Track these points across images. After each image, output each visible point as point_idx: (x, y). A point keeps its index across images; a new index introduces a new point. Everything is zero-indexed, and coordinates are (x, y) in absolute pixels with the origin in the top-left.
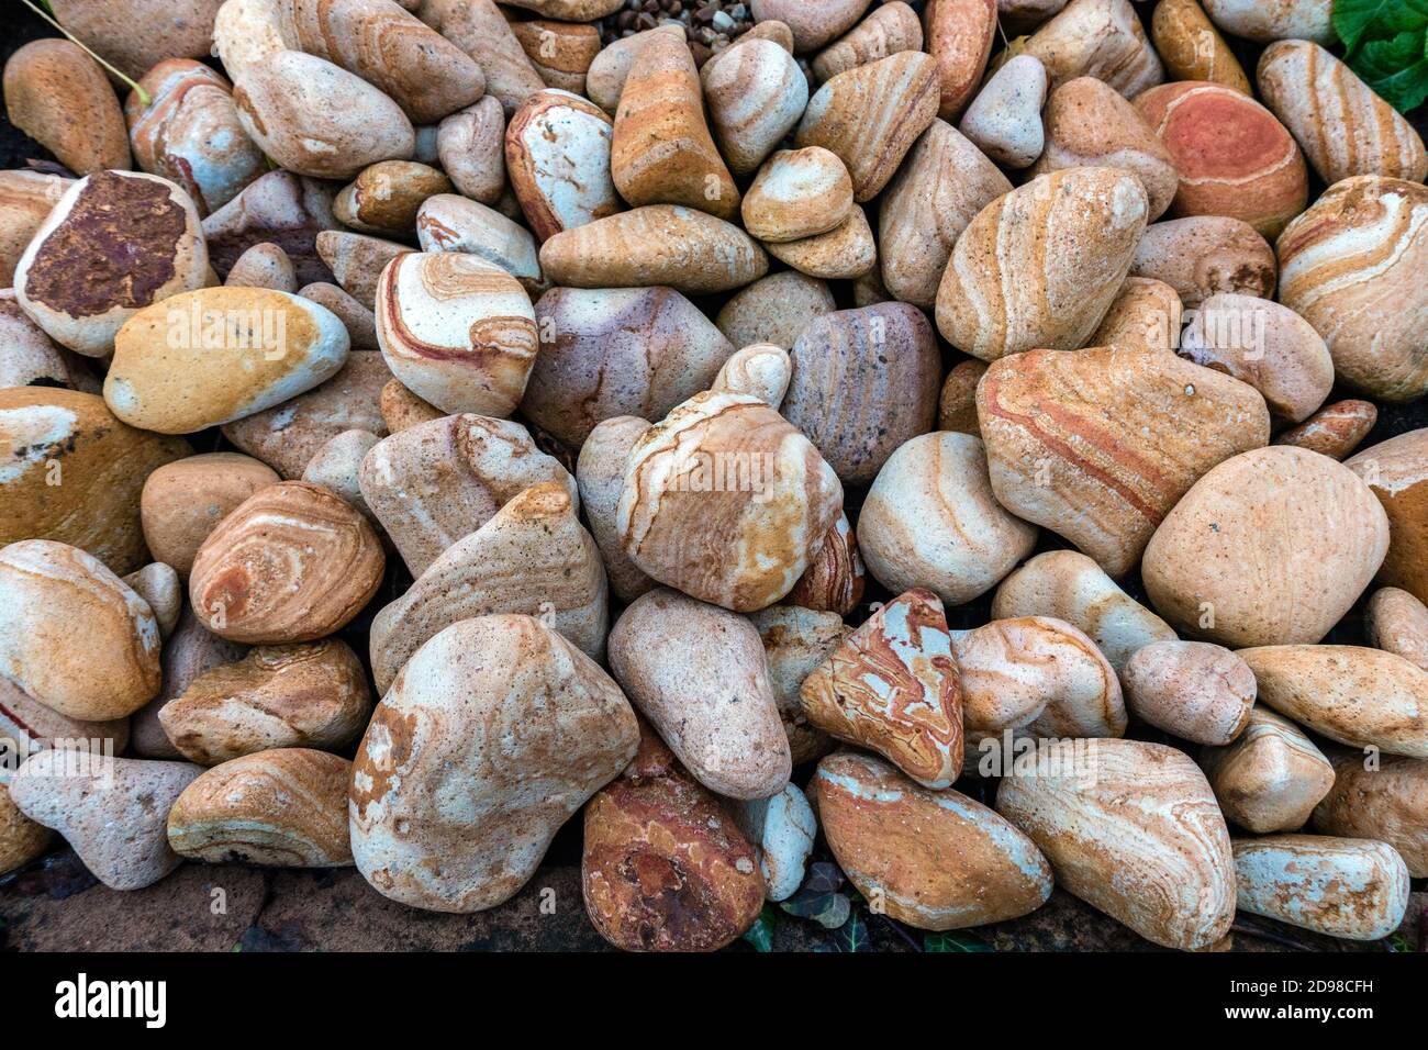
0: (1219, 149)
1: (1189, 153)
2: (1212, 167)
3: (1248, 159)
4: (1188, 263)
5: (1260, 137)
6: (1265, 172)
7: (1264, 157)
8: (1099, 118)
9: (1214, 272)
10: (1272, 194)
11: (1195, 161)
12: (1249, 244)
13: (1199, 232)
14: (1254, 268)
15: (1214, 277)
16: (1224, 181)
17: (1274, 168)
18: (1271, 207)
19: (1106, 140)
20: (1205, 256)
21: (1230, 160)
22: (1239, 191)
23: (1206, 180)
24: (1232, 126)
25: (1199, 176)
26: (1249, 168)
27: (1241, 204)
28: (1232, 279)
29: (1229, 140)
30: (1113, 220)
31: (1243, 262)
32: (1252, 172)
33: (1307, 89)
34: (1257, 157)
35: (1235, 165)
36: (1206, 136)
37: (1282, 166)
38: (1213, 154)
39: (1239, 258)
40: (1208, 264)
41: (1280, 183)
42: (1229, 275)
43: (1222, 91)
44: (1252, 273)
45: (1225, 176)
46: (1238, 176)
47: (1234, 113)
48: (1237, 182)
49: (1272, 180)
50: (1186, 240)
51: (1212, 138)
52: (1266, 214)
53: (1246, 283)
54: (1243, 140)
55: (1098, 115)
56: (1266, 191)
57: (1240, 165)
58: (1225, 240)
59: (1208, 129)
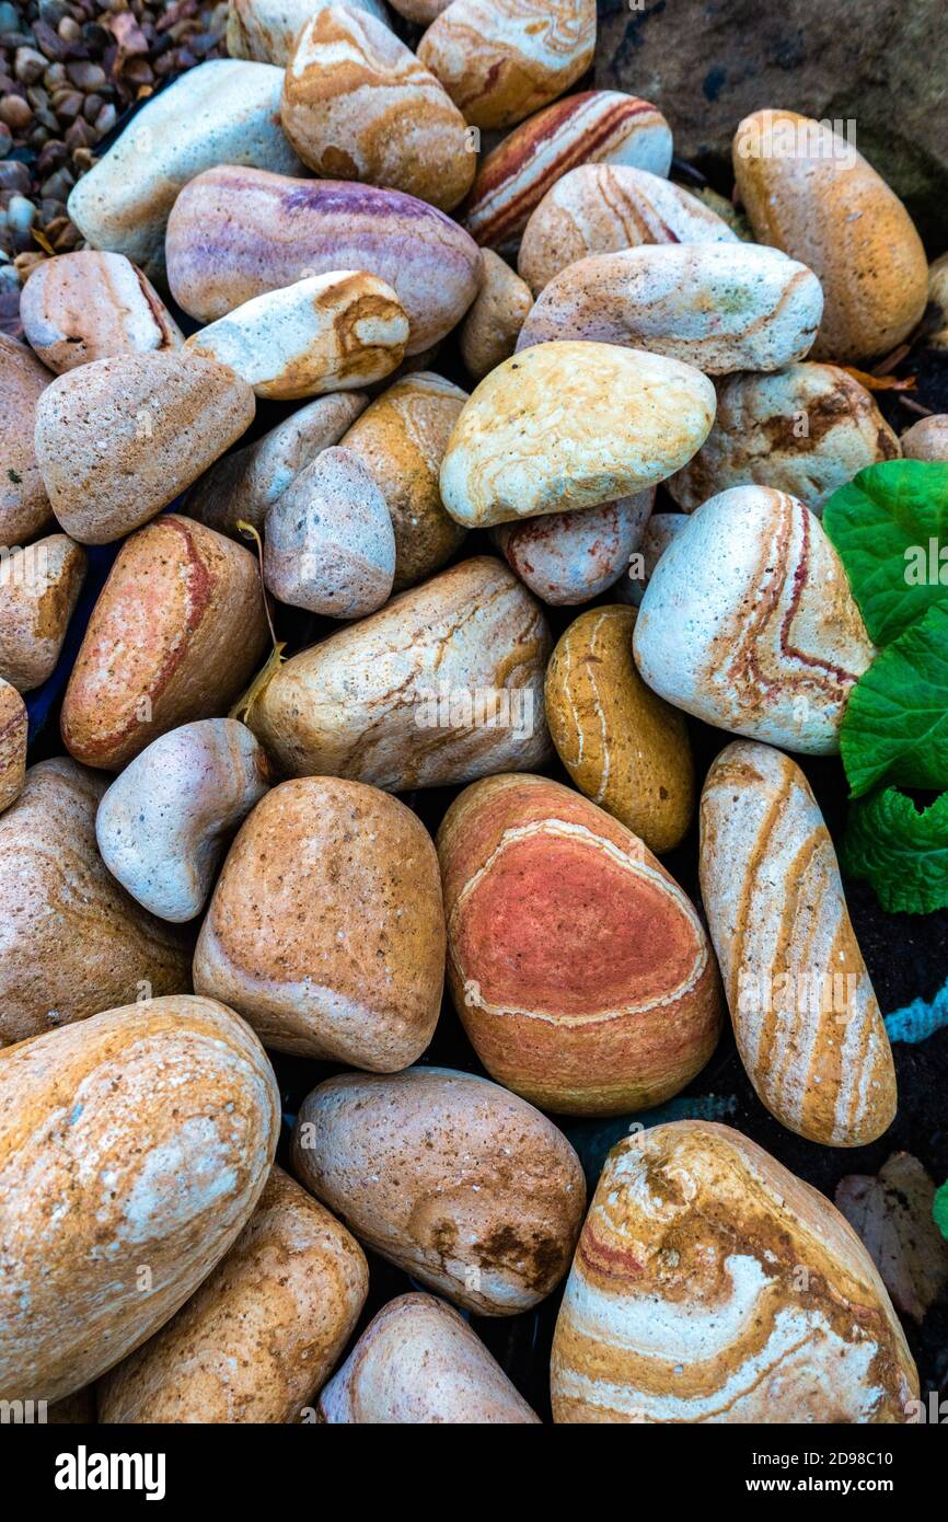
0: (550, 956)
1: (496, 953)
2: (529, 987)
3: (603, 982)
4: (403, 1201)
5: (637, 945)
6: (632, 1010)
7: (635, 982)
8: (284, 900)
9: (447, 1228)
10: (635, 1049)
11: (501, 972)
12: (531, 1184)
13: (440, 1143)
14: (525, 1237)
15: (446, 1237)
16: (548, 1018)
17: (652, 1003)
18: (631, 1071)
19: (276, 953)
20: (437, 1195)
21: (568, 980)
22: (572, 1038)
23: (513, 1010)
24: (588, 917)
25: (501, 1000)
26: (602, 998)
27: (572, 1060)
28: (478, 1248)
29: (575, 943)
30: (123, 1230)
31: (506, 1221)
32: (606, 1006)
33: (743, 871)
34: (622, 979)
35: (577, 989)
36: (534, 927)
37: (666, 1002)
38: (539, 965)
39: (500, 1210)
40: (439, 1212)
41: (656, 1031)
42: (474, 1239)
43: (593, 840)
44: (519, 1244)
45: (551, 1008)
46: (575, 1011)
47: (598, 889)
48: (571, 1021)
49: (641, 1024)
50: (409, 1154)
51: (543, 933)
52: (618, 1081)
53: (505, 1260)
54: (604, 946)
55: (286, 891)
56: (627, 1043)
57: (584, 990)
58: (484, 1170)
59: (540, 914)
